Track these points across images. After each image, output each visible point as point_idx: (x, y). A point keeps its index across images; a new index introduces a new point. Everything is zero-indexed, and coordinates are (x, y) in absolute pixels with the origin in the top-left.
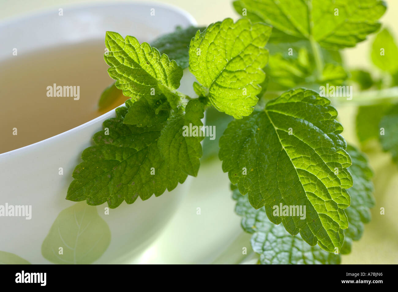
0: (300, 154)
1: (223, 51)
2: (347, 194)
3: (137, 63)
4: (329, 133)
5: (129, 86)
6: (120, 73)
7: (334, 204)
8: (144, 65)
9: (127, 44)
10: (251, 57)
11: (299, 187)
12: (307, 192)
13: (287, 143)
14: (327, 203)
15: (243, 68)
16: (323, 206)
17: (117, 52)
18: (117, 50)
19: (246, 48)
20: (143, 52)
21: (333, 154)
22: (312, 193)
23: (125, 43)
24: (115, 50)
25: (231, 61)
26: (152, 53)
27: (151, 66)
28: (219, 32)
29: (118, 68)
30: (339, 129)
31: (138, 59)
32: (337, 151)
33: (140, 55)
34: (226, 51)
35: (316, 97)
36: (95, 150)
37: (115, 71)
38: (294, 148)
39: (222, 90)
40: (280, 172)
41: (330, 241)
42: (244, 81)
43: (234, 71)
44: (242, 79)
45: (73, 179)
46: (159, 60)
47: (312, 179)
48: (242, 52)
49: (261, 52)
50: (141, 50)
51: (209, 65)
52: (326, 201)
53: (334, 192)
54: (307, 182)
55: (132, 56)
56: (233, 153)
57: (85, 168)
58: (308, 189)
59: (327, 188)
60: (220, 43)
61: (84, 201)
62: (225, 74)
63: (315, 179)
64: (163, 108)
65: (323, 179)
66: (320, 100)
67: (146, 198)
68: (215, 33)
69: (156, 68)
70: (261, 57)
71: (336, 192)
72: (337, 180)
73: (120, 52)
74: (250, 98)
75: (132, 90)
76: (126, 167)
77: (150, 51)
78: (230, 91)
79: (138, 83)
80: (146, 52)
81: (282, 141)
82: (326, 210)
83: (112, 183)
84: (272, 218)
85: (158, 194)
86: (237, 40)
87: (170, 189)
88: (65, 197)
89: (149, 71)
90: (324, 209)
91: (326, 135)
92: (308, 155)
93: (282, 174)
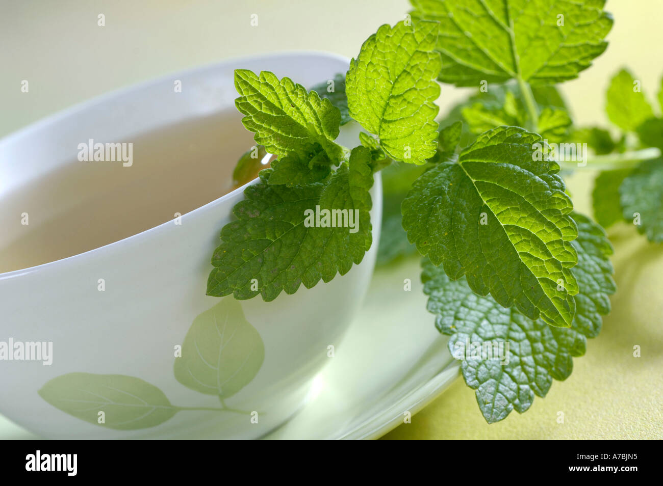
0: (506, 205)
1: (385, 70)
2: (572, 247)
3: (279, 109)
4: (541, 175)
5: (272, 139)
6: (258, 123)
7: (555, 263)
8: (288, 109)
9: (262, 83)
10: (420, 67)
11: (509, 247)
12: (521, 253)
13: (488, 196)
14: (548, 263)
15: (412, 85)
16: (542, 268)
17: (252, 96)
18: (251, 93)
19: (411, 58)
20: (285, 90)
21: (548, 198)
22: (526, 253)
23: (259, 82)
24: (248, 94)
25: (396, 81)
26: (296, 91)
27: (298, 109)
28: (376, 46)
29: (254, 116)
30: (554, 168)
31: (280, 102)
32: (553, 195)
33: (282, 97)
34: (388, 69)
35: (522, 134)
36: (237, 226)
37: (252, 121)
38: (498, 199)
39: (393, 125)
40: (483, 231)
41: (557, 313)
42: (416, 102)
43: (402, 93)
44: (413, 100)
45: (213, 268)
46: (307, 99)
47: (524, 235)
48: (408, 65)
49: (430, 58)
50: (282, 89)
51: (371, 96)
52: (546, 261)
53: (554, 247)
54: (518, 240)
55: (272, 99)
56: (420, 218)
57: (227, 251)
58: (521, 248)
59: (545, 243)
60: (379, 60)
61: (231, 295)
62: (393, 101)
63: (528, 234)
64: (318, 161)
65: (538, 232)
66: (527, 137)
67: (311, 284)
68: (371, 49)
69: (304, 112)
70: (432, 64)
71: (557, 246)
72: (557, 231)
73: (255, 95)
74: (428, 124)
75: (277, 144)
76: (281, 247)
77: (293, 88)
78: (402, 122)
79: (284, 134)
80: (288, 90)
81: (482, 194)
82: (547, 272)
83: (265, 269)
84: (476, 288)
85: (327, 279)
86: (399, 50)
87: (343, 272)
88: (205, 292)
89: (295, 117)
90: (544, 271)
91: (537, 177)
92: (516, 205)
93: (485, 234)
